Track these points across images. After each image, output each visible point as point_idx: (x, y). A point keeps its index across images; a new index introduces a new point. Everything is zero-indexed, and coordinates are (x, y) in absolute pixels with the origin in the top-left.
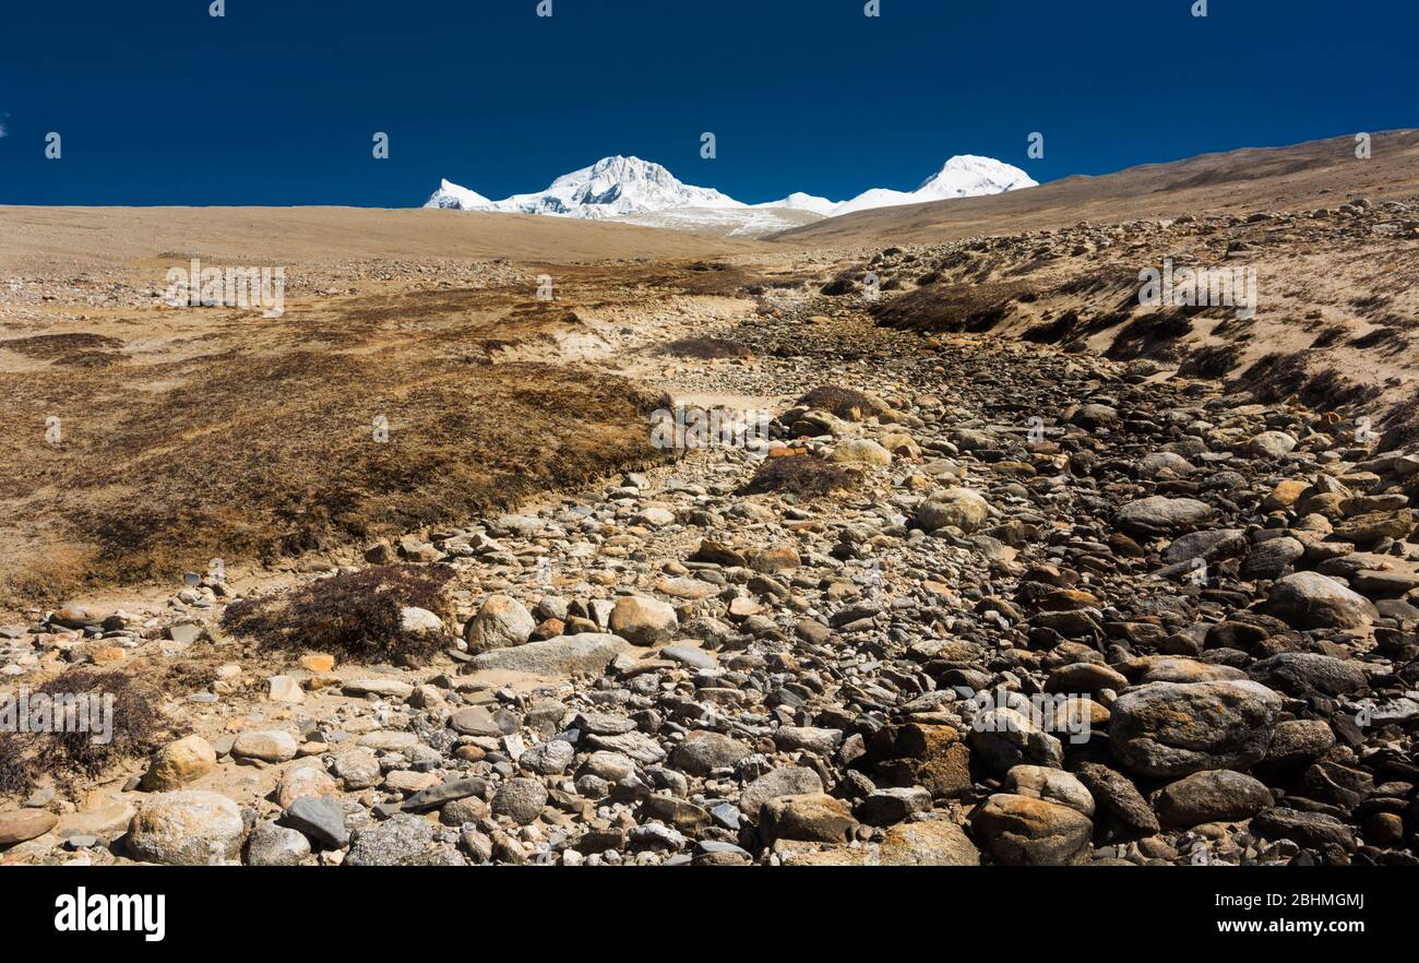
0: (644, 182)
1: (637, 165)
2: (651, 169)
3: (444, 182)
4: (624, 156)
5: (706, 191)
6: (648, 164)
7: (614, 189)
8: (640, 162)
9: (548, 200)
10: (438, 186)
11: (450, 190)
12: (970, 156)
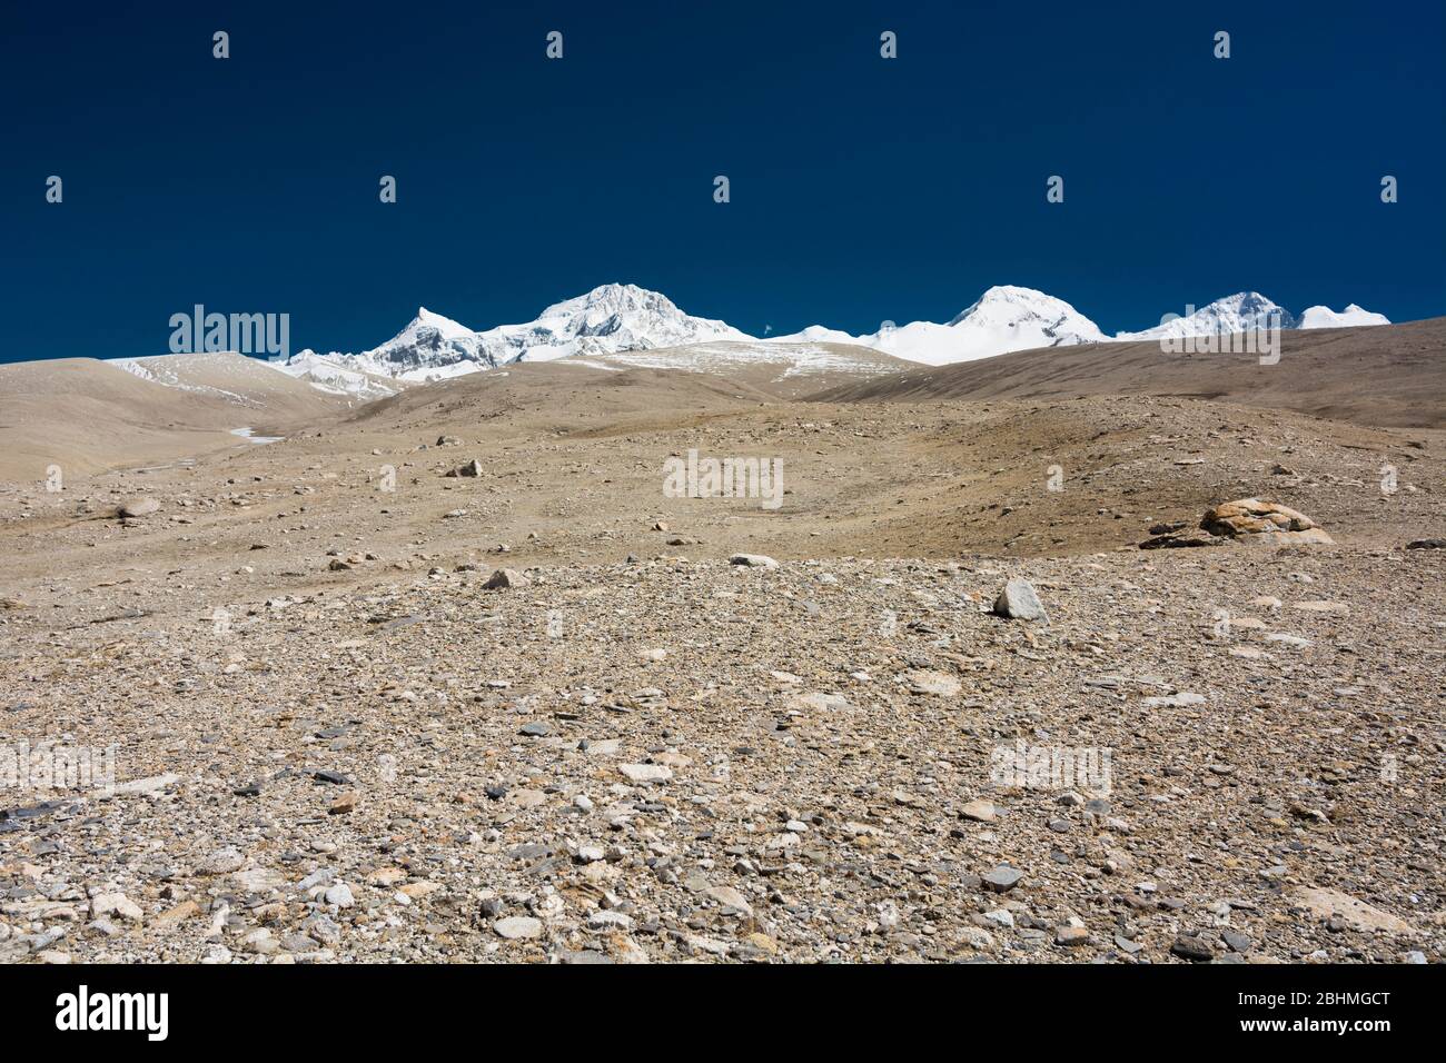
0: (646, 313)
1: (638, 294)
2: (652, 298)
3: (422, 310)
4: (622, 284)
5: (713, 323)
6: (650, 293)
7: (612, 320)
8: (641, 291)
9: (538, 331)
10: (416, 314)
11: (428, 320)
12: (1010, 287)
